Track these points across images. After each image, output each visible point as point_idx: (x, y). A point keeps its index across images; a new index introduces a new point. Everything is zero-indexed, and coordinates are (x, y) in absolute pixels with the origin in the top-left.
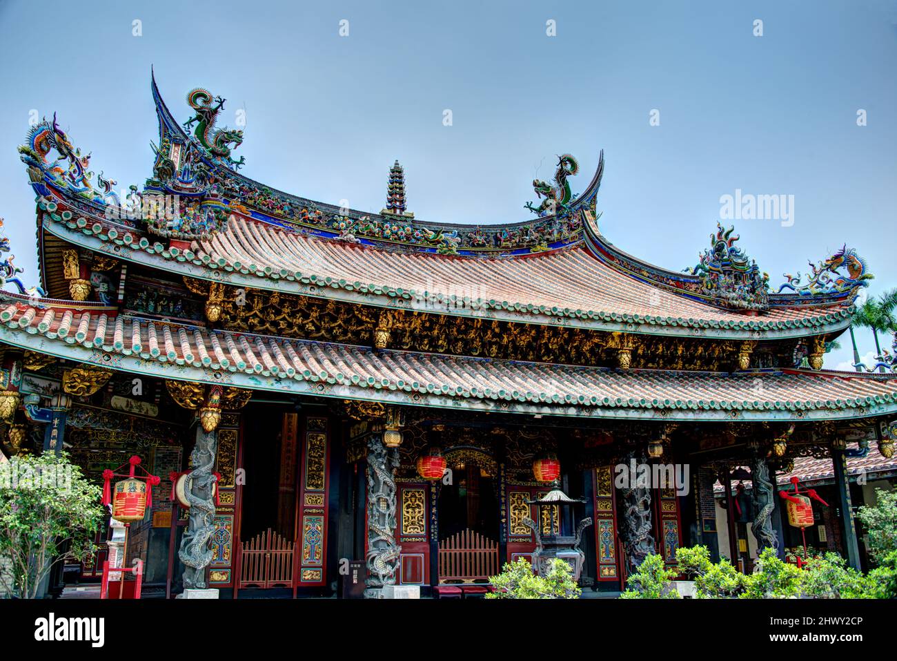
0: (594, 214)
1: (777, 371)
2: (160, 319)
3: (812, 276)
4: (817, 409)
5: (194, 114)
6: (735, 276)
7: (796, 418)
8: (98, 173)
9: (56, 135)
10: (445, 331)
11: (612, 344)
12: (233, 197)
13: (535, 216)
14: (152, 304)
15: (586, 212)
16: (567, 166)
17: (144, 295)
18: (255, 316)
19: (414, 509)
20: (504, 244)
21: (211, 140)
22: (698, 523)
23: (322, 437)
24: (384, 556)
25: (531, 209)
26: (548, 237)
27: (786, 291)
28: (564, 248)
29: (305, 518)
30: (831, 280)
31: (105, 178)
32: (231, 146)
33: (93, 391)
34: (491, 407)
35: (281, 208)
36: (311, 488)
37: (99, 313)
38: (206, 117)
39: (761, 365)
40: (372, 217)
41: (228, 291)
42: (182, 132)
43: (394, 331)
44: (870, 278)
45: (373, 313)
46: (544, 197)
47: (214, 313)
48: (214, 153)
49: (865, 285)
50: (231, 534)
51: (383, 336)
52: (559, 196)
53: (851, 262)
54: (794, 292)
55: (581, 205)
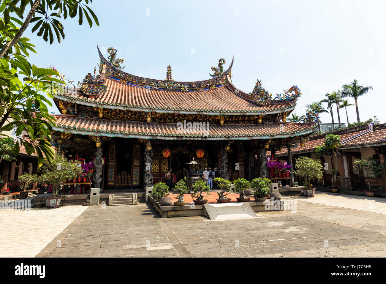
0: (230, 76)
1: (273, 123)
2: (88, 117)
3: (284, 94)
4: (277, 135)
5: (110, 55)
6: (261, 95)
7: (271, 138)
9: (54, 71)
10: (168, 117)
11: (218, 118)
12: (121, 78)
13: (212, 78)
14: (85, 113)
15: (227, 76)
16: (221, 62)
17: (83, 111)
18: (113, 115)
19: (155, 165)
20: (201, 87)
21: (114, 62)
22: (250, 167)
23: (138, 146)
24: (148, 179)
25: (211, 75)
26: (215, 84)
27: (277, 99)
28: (220, 87)
29: (134, 168)
30: (290, 95)
31: (70, 80)
32: (120, 63)
33: (69, 138)
34: (175, 139)
35: (135, 80)
36: (136, 160)
37: (70, 117)
38: (113, 55)
39: (267, 122)
40: (162, 81)
41: (104, 109)
42: (106, 61)
43: (152, 118)
44: (301, 94)
45: (146, 113)
46: (214, 72)
47: (101, 115)
48: (115, 66)
49: (300, 96)
50: (114, 173)
51: (149, 120)
52: (219, 71)
53: (294, 88)
54: (279, 99)
55: (226, 73)
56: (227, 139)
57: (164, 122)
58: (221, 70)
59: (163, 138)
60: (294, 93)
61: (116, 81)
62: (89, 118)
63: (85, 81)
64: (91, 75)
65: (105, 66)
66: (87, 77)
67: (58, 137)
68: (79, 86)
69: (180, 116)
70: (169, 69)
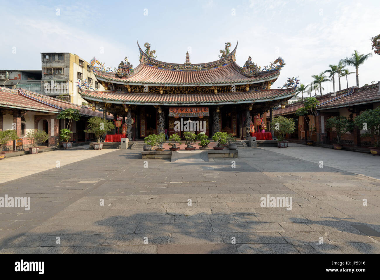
0: (234, 56)
3: (271, 66)
4: (258, 99)
5: (146, 48)
6: (250, 68)
7: (253, 102)
8: (107, 66)
9: (95, 61)
11: (212, 89)
12: (154, 65)
13: (220, 59)
14: (120, 89)
15: (232, 56)
16: (228, 45)
17: (119, 88)
19: (171, 123)
20: (211, 66)
21: (149, 53)
25: (219, 57)
26: (222, 63)
27: (264, 70)
28: (226, 65)
29: (157, 125)
30: (275, 66)
31: (109, 67)
32: (153, 54)
35: (163, 65)
36: (158, 120)
37: (111, 92)
38: (148, 48)
39: (255, 90)
40: (182, 65)
41: (131, 86)
42: (144, 53)
43: (164, 91)
44: (285, 64)
45: (159, 87)
46: (222, 54)
47: (129, 90)
48: (150, 56)
49: (283, 67)
50: (144, 128)
51: (162, 92)
52: (226, 53)
53: (280, 60)
54: (266, 70)
55: (231, 54)
56: (216, 104)
57: (173, 93)
58: (228, 52)
60: (278, 64)
61: (151, 67)
62: (123, 92)
63: (119, 67)
64: (123, 63)
65: (143, 57)
66: (121, 64)
67: (103, 105)
68: (115, 71)
69: (184, 88)
70: (188, 55)
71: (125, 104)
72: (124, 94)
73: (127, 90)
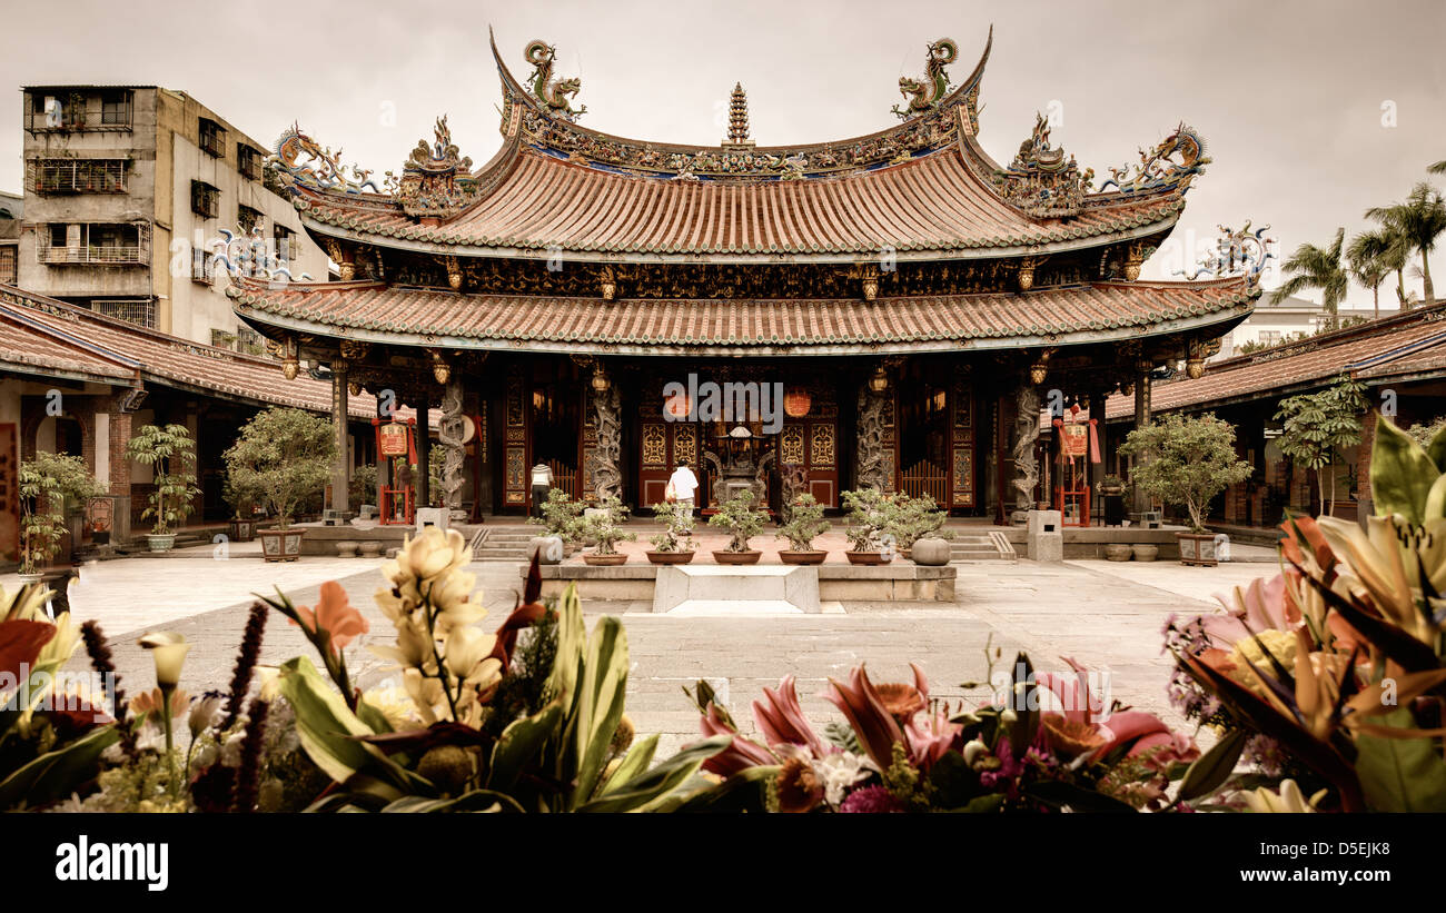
0: (973, 108)
1: (1086, 286)
2: (422, 289)
3: (1141, 166)
4: (1076, 331)
5: (535, 69)
6: (1043, 178)
7: (1047, 342)
8: (351, 166)
9: (301, 141)
10: (676, 278)
11: (853, 275)
12: (571, 150)
13: (900, 122)
14: (414, 277)
15: (961, 107)
16: (941, 55)
17: (405, 270)
18: (497, 279)
19: (654, 441)
20: (857, 160)
21: (550, 91)
24: (603, 485)
25: (897, 113)
26: (911, 144)
27: (1111, 188)
28: (931, 155)
29: (585, 450)
30: (1161, 170)
31: (362, 168)
32: (567, 97)
33: (364, 354)
34: (681, 352)
35: (618, 154)
36: (589, 425)
37: (367, 289)
38: (544, 70)
39: (1063, 282)
40: (710, 151)
41: (464, 261)
42: (521, 90)
43: (619, 283)
44: (1208, 162)
45: (598, 267)
46: (911, 97)
47: (455, 280)
48: (553, 108)
49: (1201, 173)
50: (523, 464)
51: (609, 289)
52: (930, 92)
53: (1185, 144)
54: (1117, 189)
55: (955, 100)
56: (867, 351)
57: (663, 297)
58: (940, 87)
59: (640, 351)
60: (1178, 159)
61: (555, 160)
62: (427, 290)
63: (409, 168)
64: (427, 148)
65: (517, 110)
66: (416, 154)
67: (332, 352)
68: (390, 188)
69: (717, 274)
70: (738, 100)
71: (436, 350)
72: (431, 297)
73: (447, 283)
